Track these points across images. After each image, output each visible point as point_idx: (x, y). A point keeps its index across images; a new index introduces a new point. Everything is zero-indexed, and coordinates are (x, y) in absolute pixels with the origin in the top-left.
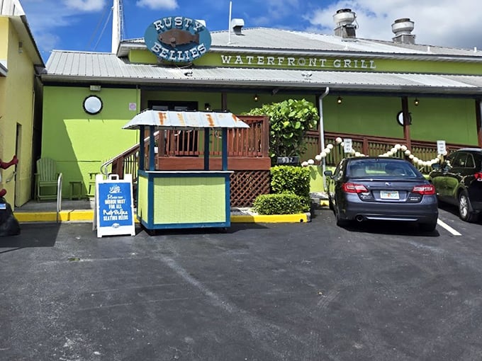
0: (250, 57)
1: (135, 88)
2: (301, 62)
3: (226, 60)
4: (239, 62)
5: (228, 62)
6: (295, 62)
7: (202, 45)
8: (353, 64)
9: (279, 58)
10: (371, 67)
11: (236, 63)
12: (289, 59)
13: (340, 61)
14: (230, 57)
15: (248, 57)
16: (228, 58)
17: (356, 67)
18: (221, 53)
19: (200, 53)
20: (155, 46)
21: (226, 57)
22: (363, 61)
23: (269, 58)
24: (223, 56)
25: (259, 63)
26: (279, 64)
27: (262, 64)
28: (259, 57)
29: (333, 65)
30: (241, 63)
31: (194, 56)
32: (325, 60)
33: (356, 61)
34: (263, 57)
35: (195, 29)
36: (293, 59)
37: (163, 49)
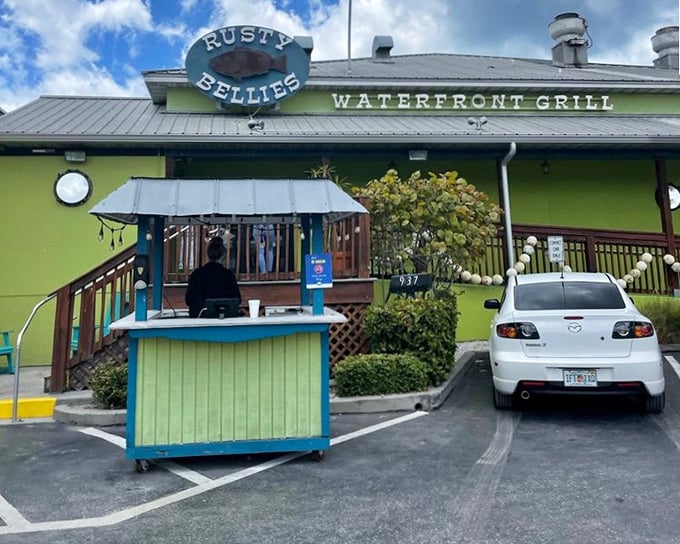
0: (384, 96)
1: (155, 155)
2: (478, 101)
3: (342, 101)
4: (364, 104)
5: (345, 106)
6: (468, 102)
7: (293, 75)
8: (571, 101)
9: (438, 96)
10: (605, 108)
11: (359, 106)
12: (455, 97)
13: (547, 98)
14: (348, 96)
15: (380, 96)
16: (345, 99)
17: (577, 107)
18: (332, 89)
19: (288, 91)
20: (203, 80)
21: (341, 97)
22: (589, 97)
23: (418, 96)
24: (335, 95)
25: (401, 106)
26: (438, 107)
27: (408, 106)
28: (401, 96)
29: (536, 106)
30: (369, 106)
31: (278, 96)
32: (521, 97)
33: (576, 98)
34: (408, 96)
35: (279, 47)
36: (463, 97)
37: (221, 84)
